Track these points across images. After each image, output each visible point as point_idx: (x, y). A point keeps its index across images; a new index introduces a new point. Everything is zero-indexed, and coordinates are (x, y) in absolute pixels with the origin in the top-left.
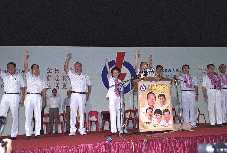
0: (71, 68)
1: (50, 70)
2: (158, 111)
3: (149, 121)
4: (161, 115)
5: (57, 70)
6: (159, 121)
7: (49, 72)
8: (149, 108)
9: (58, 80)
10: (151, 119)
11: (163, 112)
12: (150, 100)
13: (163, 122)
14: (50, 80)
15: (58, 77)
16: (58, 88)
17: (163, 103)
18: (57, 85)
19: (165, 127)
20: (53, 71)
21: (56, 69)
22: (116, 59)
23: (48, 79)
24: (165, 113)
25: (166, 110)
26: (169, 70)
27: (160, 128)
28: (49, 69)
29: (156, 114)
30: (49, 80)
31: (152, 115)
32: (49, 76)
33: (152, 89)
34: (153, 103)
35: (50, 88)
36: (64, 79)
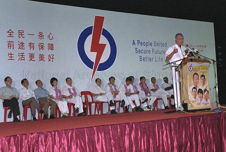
0: (40, 33)
1: (11, 34)
2: (200, 91)
3: (194, 100)
4: (203, 94)
5: (21, 35)
6: (201, 100)
7: (11, 36)
8: (194, 88)
9: (23, 48)
10: (195, 98)
11: (203, 91)
12: (195, 80)
13: (204, 100)
14: (12, 48)
15: (22, 44)
16: (24, 60)
17: (204, 84)
18: (22, 55)
19: (205, 106)
20: (16, 34)
21: (19, 32)
22: (93, 25)
23: (8, 46)
24: (205, 93)
25: (205, 90)
26: (151, 44)
27: (202, 106)
28: (10, 31)
29: (199, 93)
30: (10, 47)
31: (196, 94)
32: (10, 42)
33: (196, 70)
34: (197, 83)
35: (12, 58)
36: (30, 48)
